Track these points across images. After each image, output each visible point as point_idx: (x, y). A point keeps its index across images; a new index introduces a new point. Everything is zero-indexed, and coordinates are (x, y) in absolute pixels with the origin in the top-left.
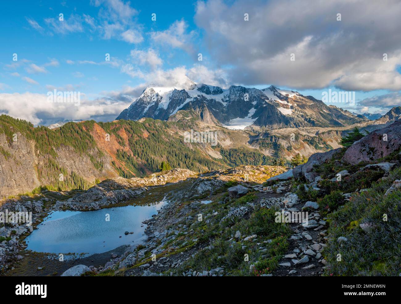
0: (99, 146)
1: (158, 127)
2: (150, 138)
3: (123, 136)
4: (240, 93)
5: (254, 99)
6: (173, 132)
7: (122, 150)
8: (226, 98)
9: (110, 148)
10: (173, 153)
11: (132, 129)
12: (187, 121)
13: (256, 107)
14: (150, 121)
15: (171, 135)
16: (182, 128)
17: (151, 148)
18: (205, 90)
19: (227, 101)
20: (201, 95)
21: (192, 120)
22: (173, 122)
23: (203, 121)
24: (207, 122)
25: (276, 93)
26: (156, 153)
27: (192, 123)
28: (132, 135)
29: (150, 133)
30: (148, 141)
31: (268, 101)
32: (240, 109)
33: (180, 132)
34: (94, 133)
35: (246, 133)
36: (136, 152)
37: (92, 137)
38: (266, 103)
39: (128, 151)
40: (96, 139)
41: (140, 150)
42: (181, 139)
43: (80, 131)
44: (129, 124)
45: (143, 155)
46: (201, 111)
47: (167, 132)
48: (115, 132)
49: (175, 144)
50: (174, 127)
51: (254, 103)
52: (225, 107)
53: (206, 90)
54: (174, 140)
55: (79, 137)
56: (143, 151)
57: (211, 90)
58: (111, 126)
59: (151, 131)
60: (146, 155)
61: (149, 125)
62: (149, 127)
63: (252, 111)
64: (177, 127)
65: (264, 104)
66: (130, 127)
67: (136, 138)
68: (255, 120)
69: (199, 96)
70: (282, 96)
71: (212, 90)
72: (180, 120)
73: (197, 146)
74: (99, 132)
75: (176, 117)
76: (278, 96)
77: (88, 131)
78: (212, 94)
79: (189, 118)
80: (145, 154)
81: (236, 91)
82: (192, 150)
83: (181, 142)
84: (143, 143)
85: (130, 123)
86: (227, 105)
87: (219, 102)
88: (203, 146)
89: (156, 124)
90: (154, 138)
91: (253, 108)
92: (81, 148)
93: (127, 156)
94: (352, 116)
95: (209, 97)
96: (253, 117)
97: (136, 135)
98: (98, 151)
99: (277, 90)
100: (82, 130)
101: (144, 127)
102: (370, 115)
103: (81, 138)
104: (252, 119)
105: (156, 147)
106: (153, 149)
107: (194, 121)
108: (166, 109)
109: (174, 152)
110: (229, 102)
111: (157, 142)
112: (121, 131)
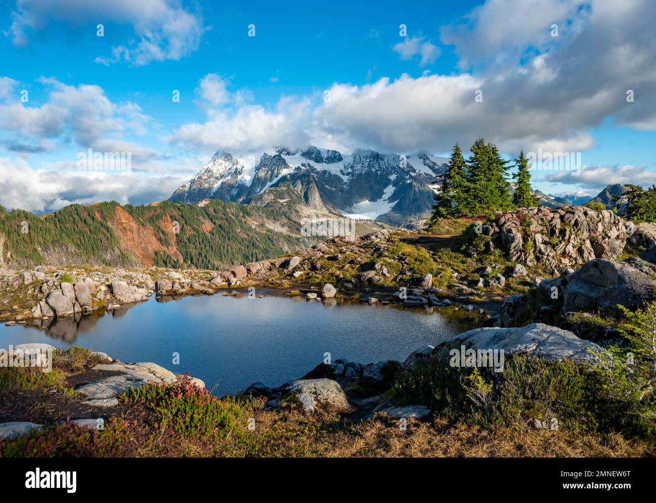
0: (123, 245)
1: (231, 215)
2: (214, 232)
3: (166, 228)
4: (370, 162)
5: (393, 171)
6: (257, 223)
7: (164, 253)
8: (348, 168)
9: (143, 249)
10: (252, 257)
11: (183, 217)
12: (280, 206)
13: (395, 184)
14: (218, 204)
15: (253, 227)
16: (272, 217)
17: (214, 249)
18: (314, 156)
19: (348, 174)
20: (307, 163)
21: (290, 205)
22: (257, 207)
23: (309, 205)
24: (315, 207)
25: (427, 162)
26: (223, 257)
27: (289, 209)
28: (183, 226)
29: (215, 224)
30: (209, 237)
31: (415, 174)
32: (370, 187)
33: (269, 223)
34: (115, 223)
35: (378, 225)
36: (189, 256)
37: (110, 230)
38: (411, 177)
39: (175, 254)
40: (117, 233)
41: (194, 252)
42: (270, 234)
43: (89, 220)
44: (179, 209)
45: (201, 260)
46: (306, 189)
47: (245, 223)
48: (153, 222)
49: (257, 243)
50: (259, 215)
51: (393, 177)
52: (346, 183)
53: (316, 156)
54: (256, 236)
55: (87, 230)
56: (200, 254)
57: (323, 155)
58: (146, 212)
59: (216, 221)
60: (205, 260)
61: (215, 211)
62: (214, 214)
63: (390, 190)
64: (264, 215)
65: (408, 180)
66: (181, 213)
67: (189, 232)
68: (393, 204)
69: (303, 165)
70: (437, 167)
71: (325, 156)
72: (268, 203)
73: (297, 247)
74: (125, 221)
75: (263, 198)
76: (430, 167)
77: (105, 220)
78: (325, 162)
79: (285, 200)
80: (204, 258)
81: (364, 157)
82: (287, 252)
83: (269, 239)
84: (201, 240)
85: (181, 208)
86: (348, 180)
87: (336, 176)
88: (305, 246)
89: (228, 210)
90: (222, 232)
91: (391, 186)
92: (90, 248)
93: (172, 261)
94: (547, 199)
95: (319, 167)
96: (391, 199)
97: (189, 227)
98: (120, 253)
99: (429, 157)
100: (93, 218)
101: (205, 213)
102: (575, 199)
103: (90, 231)
104: (389, 202)
105: (224, 247)
106: (217, 250)
107: (293, 205)
108: (249, 186)
109: (254, 255)
110: (353, 176)
111: (227, 240)
112: (164, 219)
